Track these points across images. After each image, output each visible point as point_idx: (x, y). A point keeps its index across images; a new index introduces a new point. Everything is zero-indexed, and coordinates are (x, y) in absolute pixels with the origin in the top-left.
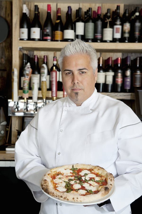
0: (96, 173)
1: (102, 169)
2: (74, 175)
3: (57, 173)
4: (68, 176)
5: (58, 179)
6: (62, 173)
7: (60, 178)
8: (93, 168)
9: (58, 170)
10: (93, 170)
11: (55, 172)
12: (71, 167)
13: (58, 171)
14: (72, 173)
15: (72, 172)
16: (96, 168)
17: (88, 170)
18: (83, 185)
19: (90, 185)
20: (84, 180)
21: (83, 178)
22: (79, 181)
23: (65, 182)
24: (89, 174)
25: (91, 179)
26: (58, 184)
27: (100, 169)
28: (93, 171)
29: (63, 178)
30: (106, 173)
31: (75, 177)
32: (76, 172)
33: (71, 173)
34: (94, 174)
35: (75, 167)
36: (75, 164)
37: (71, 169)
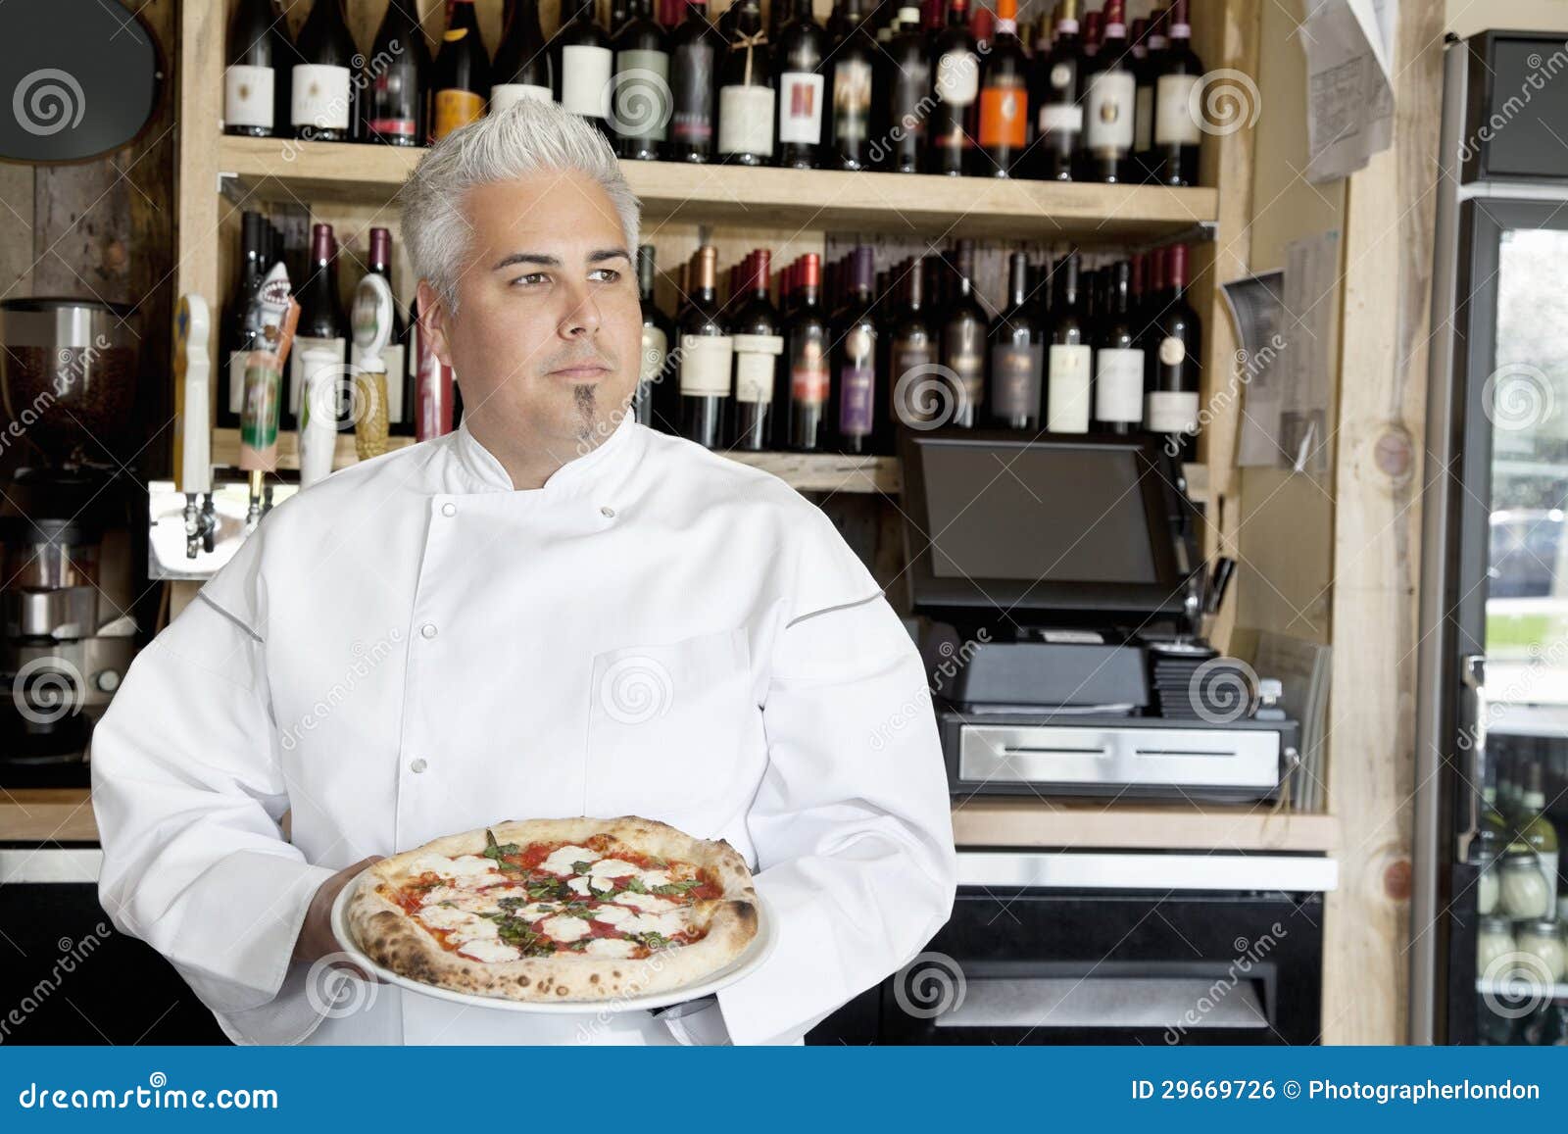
0: (630, 854)
1: (661, 829)
2: (516, 877)
3: (418, 881)
4: (488, 887)
5: (439, 910)
6: (442, 877)
7: (446, 904)
8: (606, 830)
9: (418, 867)
10: (613, 839)
11: (397, 876)
12: (481, 844)
13: (414, 868)
14: (501, 871)
15: (497, 868)
16: (622, 829)
17: (583, 845)
18: (599, 918)
19: (635, 911)
20: (584, 892)
21: (579, 885)
22: (559, 902)
23: (485, 916)
24: (594, 862)
25: (622, 884)
26: (454, 931)
27: (648, 828)
28: (614, 847)
29: (466, 900)
30: (687, 844)
31: (527, 886)
32: (518, 862)
33: (492, 870)
34: (625, 858)
35: (501, 842)
36: (497, 826)
37: (483, 855)
